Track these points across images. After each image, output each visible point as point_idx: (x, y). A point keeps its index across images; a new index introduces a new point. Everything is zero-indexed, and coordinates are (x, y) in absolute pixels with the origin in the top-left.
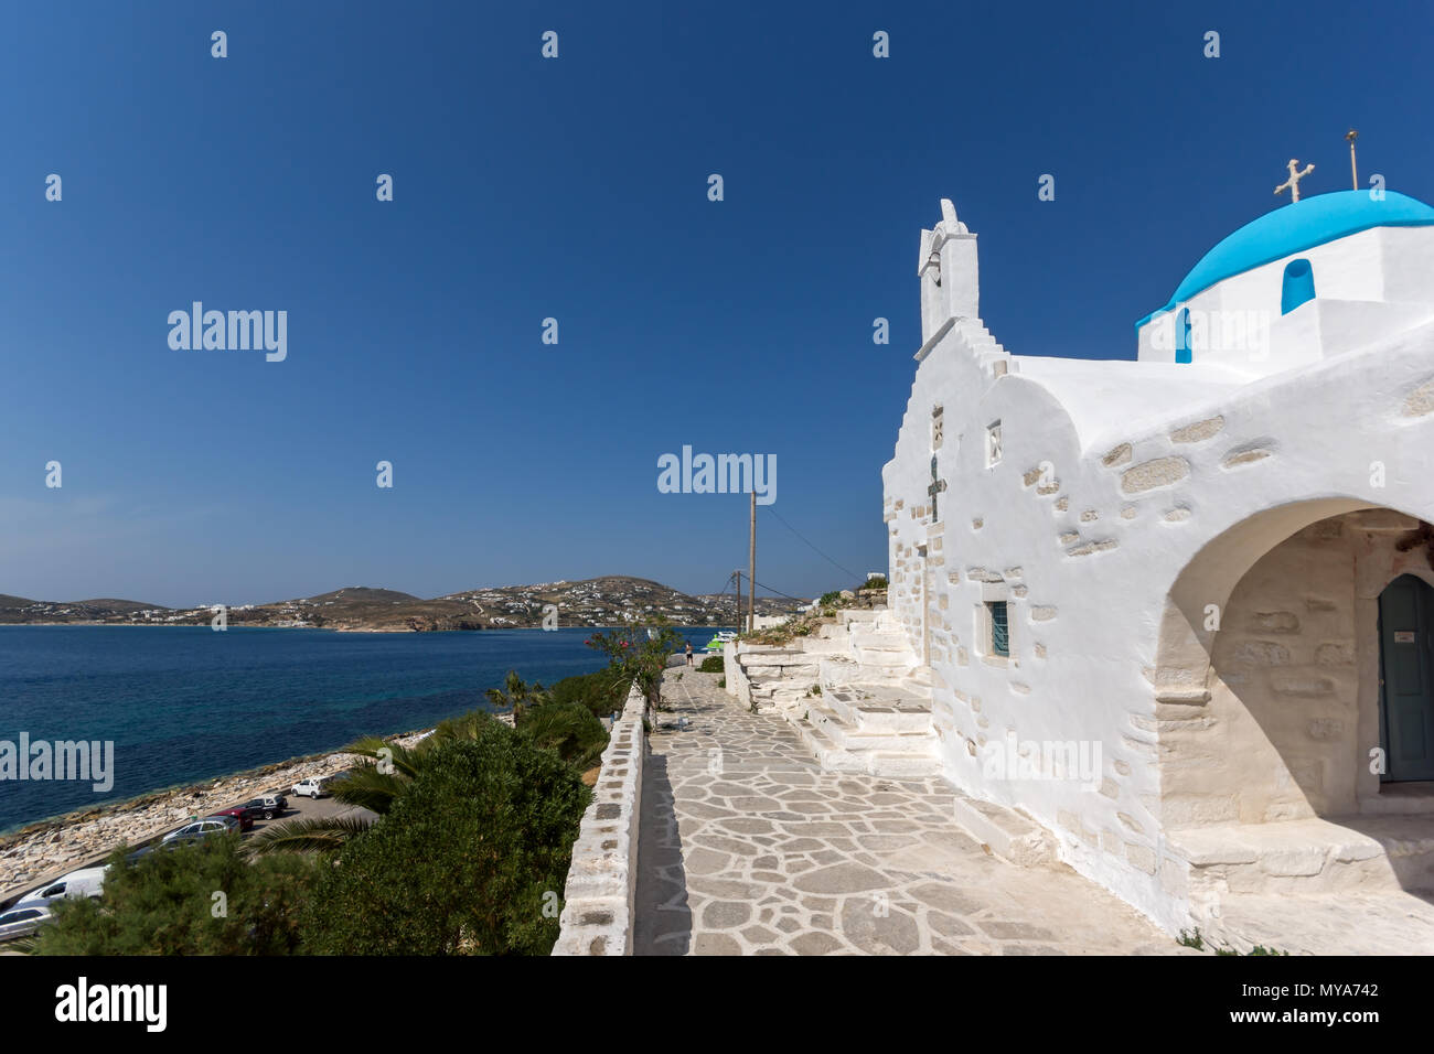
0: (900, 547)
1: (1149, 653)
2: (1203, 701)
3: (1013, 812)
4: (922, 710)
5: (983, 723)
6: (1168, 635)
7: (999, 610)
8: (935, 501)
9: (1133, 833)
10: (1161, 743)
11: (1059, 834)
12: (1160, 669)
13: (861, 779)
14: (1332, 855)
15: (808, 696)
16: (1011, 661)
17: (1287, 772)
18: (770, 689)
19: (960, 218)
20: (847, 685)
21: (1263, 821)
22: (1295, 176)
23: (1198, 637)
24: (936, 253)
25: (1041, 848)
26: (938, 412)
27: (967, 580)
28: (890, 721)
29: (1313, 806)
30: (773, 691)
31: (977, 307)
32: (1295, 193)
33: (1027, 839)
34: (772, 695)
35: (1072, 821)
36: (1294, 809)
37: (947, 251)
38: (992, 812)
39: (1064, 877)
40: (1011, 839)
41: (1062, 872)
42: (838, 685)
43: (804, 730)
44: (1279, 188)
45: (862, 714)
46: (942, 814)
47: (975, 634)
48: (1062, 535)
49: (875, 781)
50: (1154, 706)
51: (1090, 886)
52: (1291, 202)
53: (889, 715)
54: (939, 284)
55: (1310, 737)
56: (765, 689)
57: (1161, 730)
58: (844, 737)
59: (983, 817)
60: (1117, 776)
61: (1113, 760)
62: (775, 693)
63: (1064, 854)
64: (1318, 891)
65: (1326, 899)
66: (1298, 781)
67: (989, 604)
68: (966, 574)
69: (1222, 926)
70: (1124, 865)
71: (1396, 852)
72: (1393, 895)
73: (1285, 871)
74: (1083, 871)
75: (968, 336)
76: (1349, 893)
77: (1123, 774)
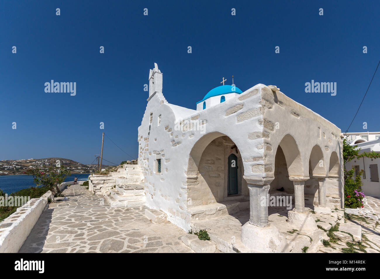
0: (141, 148)
1: (186, 168)
2: (196, 178)
3: (159, 211)
4: (142, 189)
5: (155, 190)
6: (190, 164)
9: (182, 210)
10: (188, 188)
11: (169, 214)
12: (188, 171)
13: (122, 209)
14: (217, 209)
15: (112, 188)
16: (161, 173)
17: (212, 193)
18: (100, 187)
19: (159, 69)
20: (124, 184)
21: (207, 204)
22: (224, 81)
23: (196, 164)
24: (153, 75)
25: (163, 218)
26: (151, 114)
27: (153, 154)
28: (133, 192)
29: (216, 200)
30: (101, 187)
31: (162, 91)
32: (224, 84)
33: (160, 216)
34: (100, 188)
35: (171, 210)
36: (213, 201)
37: (155, 75)
38: (153, 211)
39: (168, 224)
40: (156, 217)
41: (168, 223)
42: (121, 184)
43: (108, 197)
44: (221, 82)
45: (125, 191)
46: (142, 214)
47: (154, 168)
48: (172, 141)
49: (126, 208)
50: (187, 180)
51: (173, 225)
53: (132, 191)
54: (153, 83)
55: (216, 186)
56: (98, 187)
57: (188, 185)
58: (119, 197)
59: (151, 213)
61: (179, 194)
62: (101, 188)
63: (169, 219)
64: (215, 217)
65: (216, 218)
66: (214, 195)
67: (157, 160)
68: (153, 152)
69: (195, 227)
70: (180, 218)
71: (228, 207)
72: (227, 216)
73: (209, 214)
74: (172, 222)
75: (159, 97)
76: (220, 217)
77: (180, 197)
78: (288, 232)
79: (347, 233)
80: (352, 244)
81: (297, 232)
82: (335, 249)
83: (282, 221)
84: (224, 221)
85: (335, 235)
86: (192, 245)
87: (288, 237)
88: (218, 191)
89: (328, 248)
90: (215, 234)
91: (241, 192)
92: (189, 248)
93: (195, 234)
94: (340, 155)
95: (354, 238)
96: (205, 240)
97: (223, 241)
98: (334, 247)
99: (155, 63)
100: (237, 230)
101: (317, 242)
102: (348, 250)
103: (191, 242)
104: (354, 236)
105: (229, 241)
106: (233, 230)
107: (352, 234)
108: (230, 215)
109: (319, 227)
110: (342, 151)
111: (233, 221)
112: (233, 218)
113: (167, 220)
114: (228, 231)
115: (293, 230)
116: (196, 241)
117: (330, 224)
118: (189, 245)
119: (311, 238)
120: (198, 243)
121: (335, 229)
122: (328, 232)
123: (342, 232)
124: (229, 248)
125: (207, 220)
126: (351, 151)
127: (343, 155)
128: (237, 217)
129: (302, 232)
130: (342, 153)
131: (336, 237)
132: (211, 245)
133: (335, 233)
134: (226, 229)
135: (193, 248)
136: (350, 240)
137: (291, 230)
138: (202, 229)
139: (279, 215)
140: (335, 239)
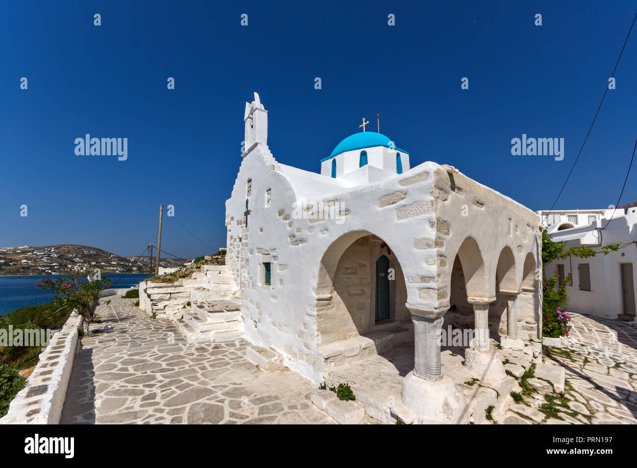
0: (232, 238)
1: (314, 282)
2: (330, 299)
3: (269, 349)
4: (237, 310)
5: (260, 314)
6: (321, 276)
7: (267, 266)
8: (247, 218)
9: (308, 350)
10: (318, 316)
11: (285, 355)
12: (318, 288)
13: (206, 345)
14: (362, 347)
15: (184, 307)
16: (271, 287)
17: (352, 321)
18: (163, 305)
19: (261, 102)
20: (204, 301)
21: (346, 339)
22: (364, 124)
23: (330, 276)
24: (252, 114)
25: (278, 362)
26: (250, 181)
27: (257, 254)
28: (222, 316)
29: (358, 331)
30: (165, 306)
31: (266, 141)
32: (364, 129)
33: (273, 359)
34: (165, 308)
35: (289, 349)
36: (354, 333)
37: (256, 114)
38: (261, 351)
39: (285, 372)
40: (267, 361)
41: (285, 370)
42: (199, 301)
43: (180, 324)
44: (361, 126)
45: (209, 314)
46: (241, 355)
47: (259, 276)
48: (290, 237)
49: (213, 345)
50: (316, 302)
51: (293, 374)
52: (363, 131)
53: (222, 314)
54: (252, 127)
55: (359, 308)
56: (161, 305)
57: (318, 311)
58: (199, 326)
59: (257, 354)
60: (304, 330)
61: (303, 324)
62: (166, 307)
63: (286, 363)
64: (358, 360)
65: (360, 362)
66: (355, 324)
67: (264, 263)
68: (256, 251)
69: (331, 379)
70: (304, 363)
71: (377, 343)
72: (376, 357)
73: (350, 355)
74: (292, 368)
75: (263, 152)
76: (366, 359)
77: (306, 328)
78: (466, 383)
79: (545, 380)
80: (553, 397)
81: (478, 382)
82: (530, 406)
83: (457, 365)
84: (372, 366)
85: (529, 384)
86: (328, 409)
87: (466, 392)
88: (361, 317)
89: (520, 405)
90: (363, 390)
91: (395, 316)
92: (323, 412)
93: (332, 389)
94: (538, 257)
95: (555, 388)
96: (347, 400)
97: (376, 402)
98: (529, 403)
99: (255, 93)
100: (394, 383)
101: (505, 396)
102: (547, 406)
103: (328, 404)
104: (555, 385)
105: (384, 402)
106: (388, 383)
107: (553, 383)
108: (379, 354)
109: (508, 373)
110: (540, 249)
111: (386, 367)
112: (385, 361)
113: (284, 365)
114: (381, 385)
115: (473, 379)
116: (334, 402)
117: (523, 366)
118: (324, 408)
119: (497, 392)
120: (338, 405)
121: (529, 374)
122: (520, 380)
123: (539, 378)
124: (385, 413)
125: (347, 365)
126: (553, 249)
127: (542, 256)
128: (391, 360)
129: (485, 381)
130: (540, 252)
131: (530, 388)
132: (358, 408)
133: (530, 381)
134: (378, 381)
135: (331, 413)
136: (549, 391)
137: (470, 380)
138: (343, 382)
139: (451, 353)
140: (530, 390)
